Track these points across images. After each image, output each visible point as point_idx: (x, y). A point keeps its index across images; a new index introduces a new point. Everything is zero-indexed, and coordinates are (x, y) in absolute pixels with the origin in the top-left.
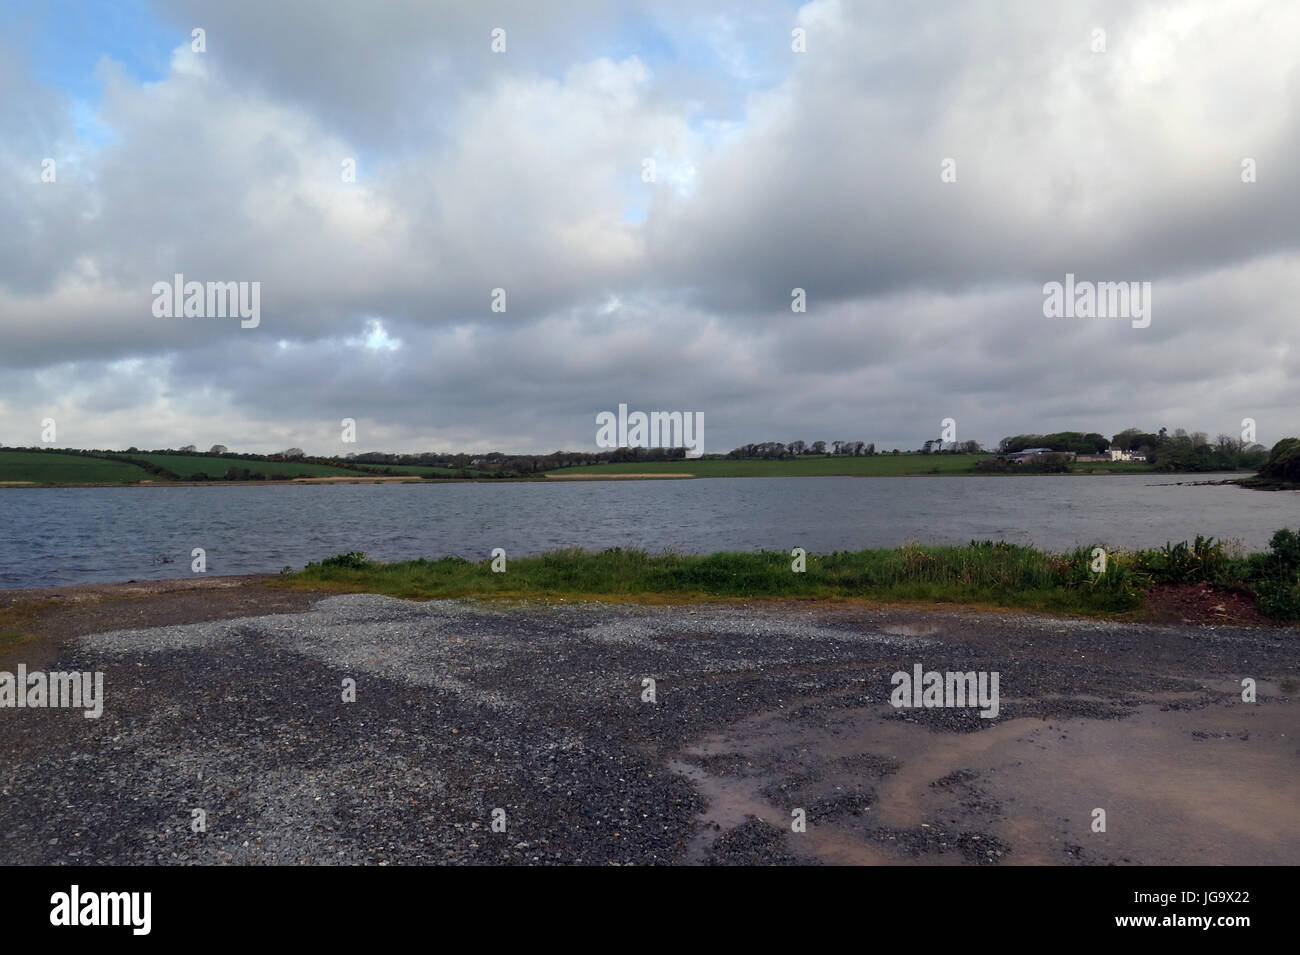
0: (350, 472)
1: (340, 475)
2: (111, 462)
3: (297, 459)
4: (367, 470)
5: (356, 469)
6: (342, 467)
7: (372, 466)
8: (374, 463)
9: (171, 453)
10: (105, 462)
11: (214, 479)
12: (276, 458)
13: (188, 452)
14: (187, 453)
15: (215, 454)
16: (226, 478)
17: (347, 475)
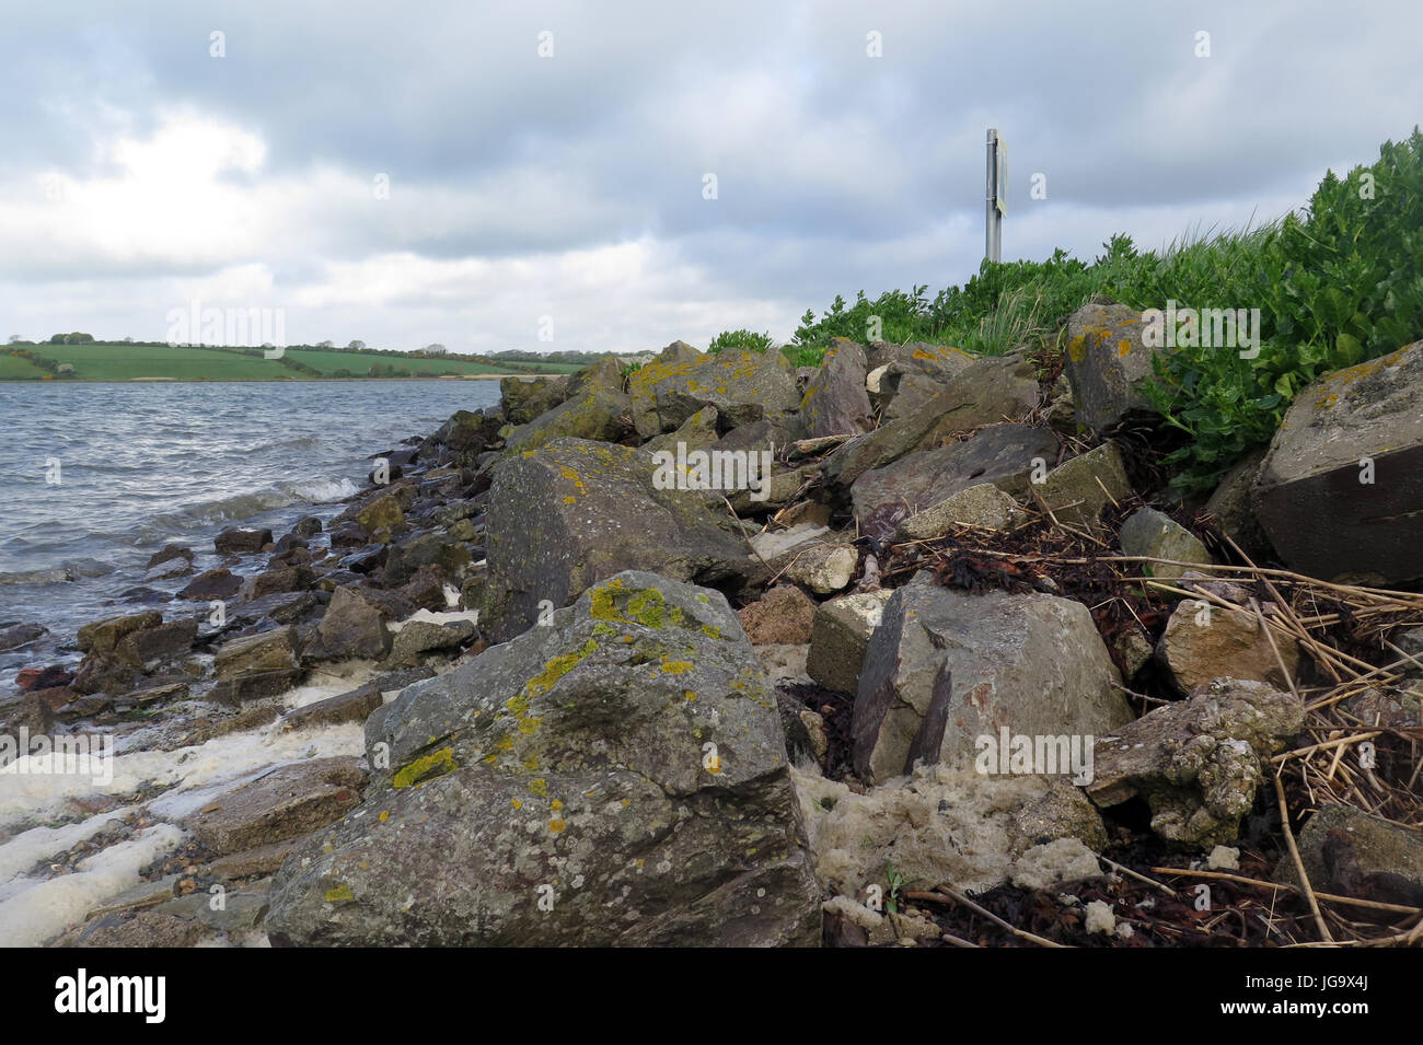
0: (496, 368)
1: (489, 373)
2: (249, 358)
3: (439, 356)
4: (517, 368)
5: (503, 366)
6: (489, 363)
7: (521, 364)
8: (521, 360)
9: (308, 349)
10: (243, 357)
11: (357, 376)
12: (417, 355)
13: (326, 348)
14: (324, 349)
15: (352, 350)
16: (369, 375)
17: (496, 373)
